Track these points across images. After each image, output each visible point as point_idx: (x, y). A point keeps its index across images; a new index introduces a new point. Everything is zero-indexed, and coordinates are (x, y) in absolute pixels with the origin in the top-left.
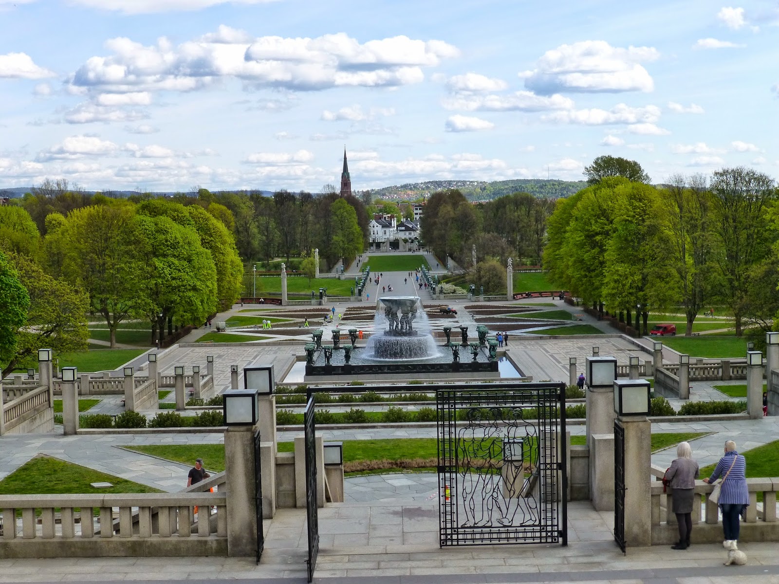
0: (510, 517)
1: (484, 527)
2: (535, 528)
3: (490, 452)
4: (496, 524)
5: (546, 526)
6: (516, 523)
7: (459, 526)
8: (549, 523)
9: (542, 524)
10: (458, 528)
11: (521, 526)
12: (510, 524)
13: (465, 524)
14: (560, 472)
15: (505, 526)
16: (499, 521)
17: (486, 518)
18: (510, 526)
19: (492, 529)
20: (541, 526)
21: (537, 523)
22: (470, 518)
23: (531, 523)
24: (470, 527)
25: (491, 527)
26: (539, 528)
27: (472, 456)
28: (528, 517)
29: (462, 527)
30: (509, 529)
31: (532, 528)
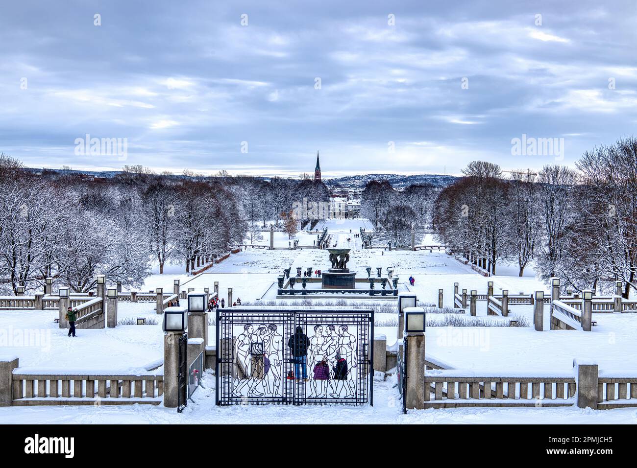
0: (338, 393)
1: (322, 398)
2: (353, 400)
3: (327, 352)
4: (329, 397)
5: (360, 399)
6: (342, 396)
7: (307, 397)
8: (362, 397)
9: (358, 397)
10: (306, 398)
11: (345, 399)
12: (338, 397)
13: (310, 396)
14: (369, 365)
15: (334, 398)
16: (331, 395)
17: (323, 393)
18: (338, 398)
19: (327, 400)
20: (357, 399)
21: (354, 397)
22: (314, 392)
23: (351, 397)
24: (314, 398)
25: (326, 398)
26: (355, 400)
27: (316, 353)
28: (349, 393)
29: (308, 398)
30: (337, 400)
31: (351, 400)
